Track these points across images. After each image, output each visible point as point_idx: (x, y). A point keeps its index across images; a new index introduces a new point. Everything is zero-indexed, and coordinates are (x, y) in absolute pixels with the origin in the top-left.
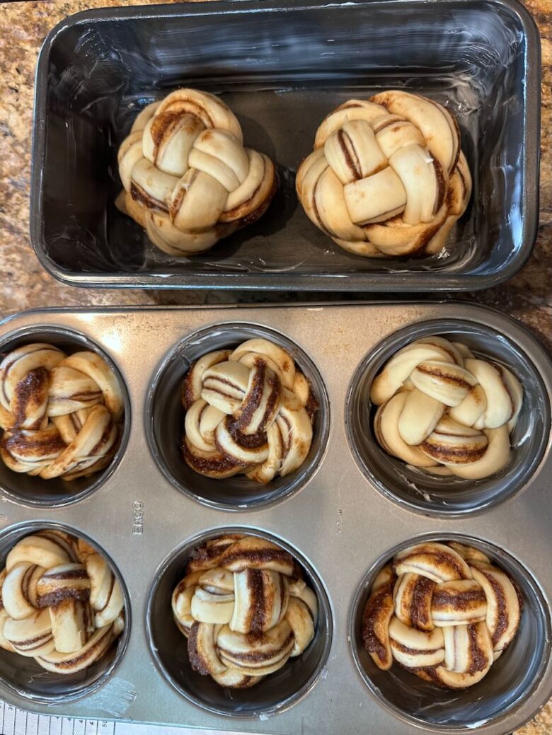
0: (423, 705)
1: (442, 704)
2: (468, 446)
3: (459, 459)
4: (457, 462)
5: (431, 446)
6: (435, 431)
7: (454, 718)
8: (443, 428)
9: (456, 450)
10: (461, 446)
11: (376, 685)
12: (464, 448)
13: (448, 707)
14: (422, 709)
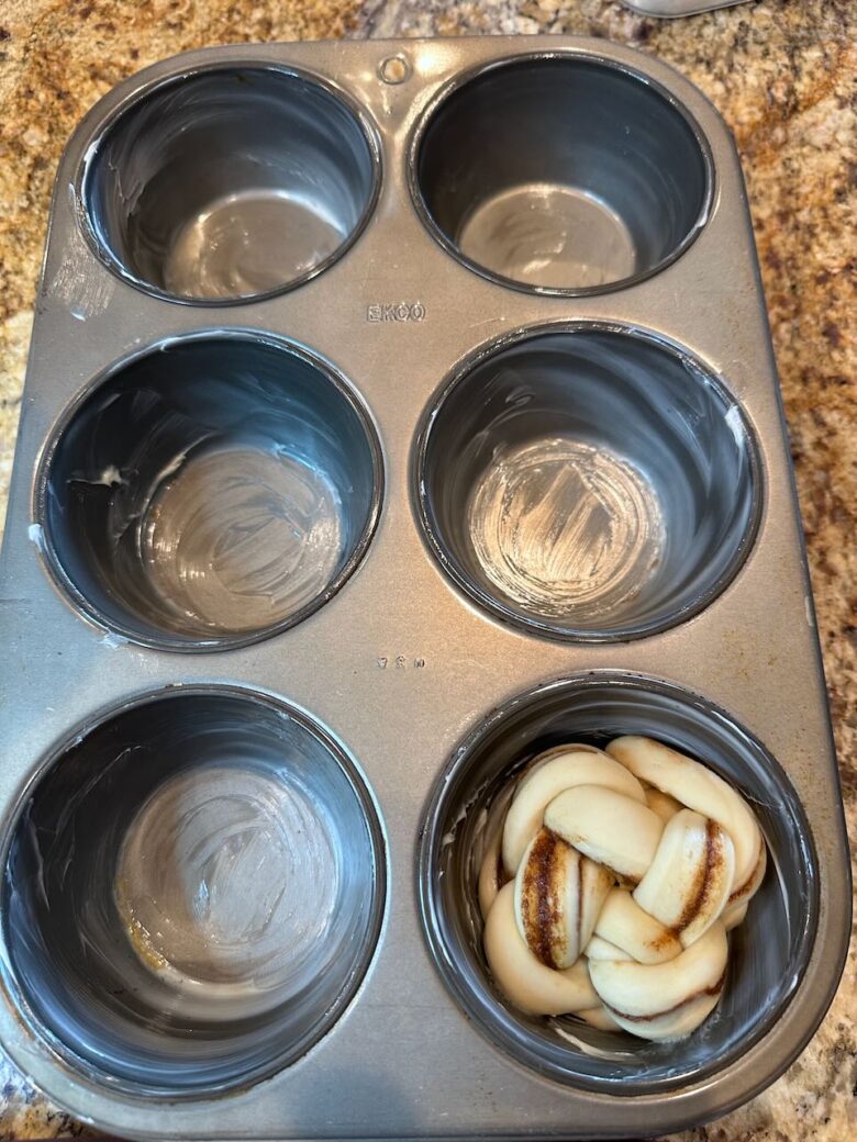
0: (39, 834)
1: (40, 873)
2: (560, 925)
3: (533, 907)
4: (525, 903)
5: (552, 852)
6: (583, 858)
7: (15, 895)
8: (591, 873)
9: (550, 901)
10: (560, 910)
11: (86, 739)
12: (556, 916)
13: (34, 886)
14: (33, 831)
